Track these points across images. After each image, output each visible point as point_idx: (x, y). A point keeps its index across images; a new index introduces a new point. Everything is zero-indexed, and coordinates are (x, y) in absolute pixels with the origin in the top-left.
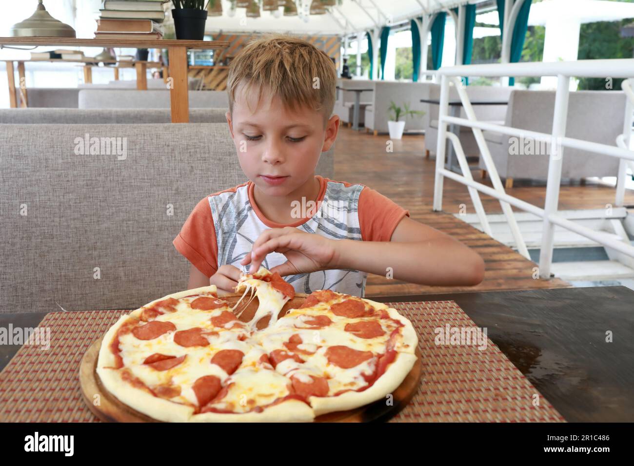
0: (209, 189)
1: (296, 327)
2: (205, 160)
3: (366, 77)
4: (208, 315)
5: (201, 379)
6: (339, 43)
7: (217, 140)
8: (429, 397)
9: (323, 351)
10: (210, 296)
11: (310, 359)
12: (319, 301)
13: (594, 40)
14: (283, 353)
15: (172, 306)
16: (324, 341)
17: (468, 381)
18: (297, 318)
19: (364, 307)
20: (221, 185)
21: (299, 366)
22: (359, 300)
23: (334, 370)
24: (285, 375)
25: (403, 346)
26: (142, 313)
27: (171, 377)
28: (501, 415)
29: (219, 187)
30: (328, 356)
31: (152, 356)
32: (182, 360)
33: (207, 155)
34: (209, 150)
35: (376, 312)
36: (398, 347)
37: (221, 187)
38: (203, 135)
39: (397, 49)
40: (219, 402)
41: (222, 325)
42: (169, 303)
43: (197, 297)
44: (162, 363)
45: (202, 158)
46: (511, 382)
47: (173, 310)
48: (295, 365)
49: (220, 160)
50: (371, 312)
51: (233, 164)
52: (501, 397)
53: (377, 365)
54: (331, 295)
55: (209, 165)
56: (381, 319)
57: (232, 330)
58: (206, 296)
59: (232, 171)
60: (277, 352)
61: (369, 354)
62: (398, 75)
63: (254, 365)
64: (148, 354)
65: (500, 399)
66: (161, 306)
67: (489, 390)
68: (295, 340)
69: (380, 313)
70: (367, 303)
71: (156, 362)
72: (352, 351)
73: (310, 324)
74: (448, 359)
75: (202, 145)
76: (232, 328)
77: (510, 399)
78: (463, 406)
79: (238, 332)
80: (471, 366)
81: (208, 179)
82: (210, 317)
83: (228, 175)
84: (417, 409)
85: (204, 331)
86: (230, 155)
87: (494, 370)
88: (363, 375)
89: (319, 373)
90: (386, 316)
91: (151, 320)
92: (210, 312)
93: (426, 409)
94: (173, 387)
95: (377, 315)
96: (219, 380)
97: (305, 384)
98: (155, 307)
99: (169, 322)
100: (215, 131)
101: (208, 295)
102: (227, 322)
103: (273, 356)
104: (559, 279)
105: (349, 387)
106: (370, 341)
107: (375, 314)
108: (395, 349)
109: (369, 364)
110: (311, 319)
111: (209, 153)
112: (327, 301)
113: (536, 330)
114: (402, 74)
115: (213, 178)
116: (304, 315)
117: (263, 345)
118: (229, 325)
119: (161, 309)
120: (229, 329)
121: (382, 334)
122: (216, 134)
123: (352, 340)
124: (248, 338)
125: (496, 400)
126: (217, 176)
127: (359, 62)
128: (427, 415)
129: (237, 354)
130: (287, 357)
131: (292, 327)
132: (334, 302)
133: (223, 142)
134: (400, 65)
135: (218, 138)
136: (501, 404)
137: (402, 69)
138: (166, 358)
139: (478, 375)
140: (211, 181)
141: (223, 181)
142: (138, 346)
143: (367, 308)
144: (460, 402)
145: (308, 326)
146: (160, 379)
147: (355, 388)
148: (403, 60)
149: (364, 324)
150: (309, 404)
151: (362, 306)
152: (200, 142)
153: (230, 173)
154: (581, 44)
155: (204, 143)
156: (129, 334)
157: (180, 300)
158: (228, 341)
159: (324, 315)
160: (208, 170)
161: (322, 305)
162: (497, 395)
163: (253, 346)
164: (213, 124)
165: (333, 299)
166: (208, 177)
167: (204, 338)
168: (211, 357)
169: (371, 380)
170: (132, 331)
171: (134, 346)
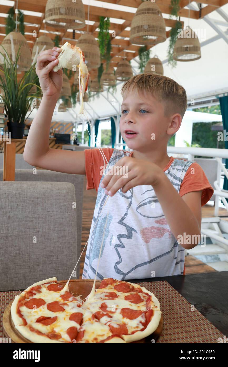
0: (26, 217)
1: (102, 299)
2: (25, 201)
3: (86, 145)
4: (58, 294)
5: (69, 329)
6: (72, 126)
7: (31, 191)
8: (169, 331)
9: (119, 311)
10: (55, 283)
11: (114, 315)
12: (108, 284)
13: (199, 131)
14: (101, 313)
15: (38, 289)
16: (117, 306)
17: (183, 322)
18: (101, 294)
19: (130, 287)
20: (33, 214)
21: (111, 319)
22: (127, 283)
23: (126, 320)
24: (106, 324)
25: (155, 307)
26: (25, 294)
27: (53, 328)
28: (201, 338)
29: (32, 215)
30: (122, 314)
31: (40, 318)
32: (55, 319)
33: (26, 199)
34: (27, 196)
35: (136, 289)
36: (152, 308)
37: (33, 215)
38: (24, 188)
39: (102, 130)
40: (82, 340)
41: (68, 299)
42: (37, 288)
43: (49, 284)
44: (46, 321)
45: (23, 200)
46: (201, 322)
47: (40, 292)
48: (109, 319)
49: (32, 201)
50: (133, 289)
51: (39, 203)
52: (199, 329)
53: (146, 317)
54: (113, 281)
55: (26, 204)
56: (139, 293)
57: (73, 302)
58: (52, 283)
59: (38, 207)
60: (98, 313)
61: (140, 312)
62: (102, 143)
63: (90, 320)
64: (37, 317)
65: (199, 330)
66: (34, 290)
67: (193, 326)
68: (104, 306)
69: (138, 289)
70: (130, 284)
71: (43, 320)
72: (132, 311)
73: (108, 297)
74: (172, 311)
75: (23, 193)
76: (73, 301)
77: (203, 330)
78: (184, 335)
79: (76, 303)
80: (182, 314)
81: (26, 211)
82: (59, 295)
83: (36, 209)
84: (165, 337)
85: (60, 303)
86: (38, 199)
87: (193, 316)
88: (141, 322)
89: (121, 323)
90: (141, 291)
91: (31, 298)
92: (59, 292)
93: (169, 337)
94: (56, 333)
95: (136, 291)
96: (76, 329)
97: (117, 328)
98: (31, 291)
99: (41, 299)
100: (30, 186)
101: (54, 283)
102: (69, 297)
103: (97, 314)
104: (191, 255)
105: (136, 329)
106: (138, 305)
107: (135, 290)
108: (151, 309)
109: (142, 317)
110: (107, 294)
111: (27, 197)
112: (111, 284)
113: (206, 295)
114: (104, 143)
115: (29, 211)
116: (104, 292)
117: (90, 309)
118: (71, 299)
119: (34, 292)
120: (71, 301)
121: (142, 301)
122: (30, 188)
123: (130, 305)
124: (81, 306)
125: (197, 331)
126: (31, 209)
127: (83, 136)
128: (171, 340)
129: (80, 315)
130: (103, 315)
131: (100, 299)
132: (115, 284)
133: (34, 192)
134: (104, 138)
135: (32, 190)
136: (200, 333)
137: (104, 140)
138: (46, 318)
139: (186, 318)
140: (28, 212)
141: (34, 212)
142: (30, 313)
143: (131, 287)
144: (183, 333)
145: (107, 298)
146: (48, 330)
147: (139, 329)
148: (105, 136)
149: (133, 296)
150: (123, 339)
151: (128, 286)
152: (22, 192)
153: (37, 208)
154: (193, 133)
155: (24, 192)
156: (23, 306)
157: (41, 286)
158: (73, 308)
159: (112, 291)
160: (26, 206)
161: (110, 286)
162: (197, 329)
163: (86, 310)
164: (28, 182)
165: (114, 283)
166: (26, 210)
167: (62, 307)
168: (69, 317)
169: (145, 325)
170: (25, 305)
171: (28, 313)
